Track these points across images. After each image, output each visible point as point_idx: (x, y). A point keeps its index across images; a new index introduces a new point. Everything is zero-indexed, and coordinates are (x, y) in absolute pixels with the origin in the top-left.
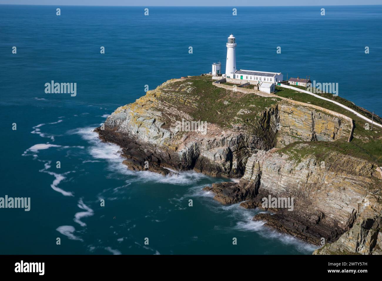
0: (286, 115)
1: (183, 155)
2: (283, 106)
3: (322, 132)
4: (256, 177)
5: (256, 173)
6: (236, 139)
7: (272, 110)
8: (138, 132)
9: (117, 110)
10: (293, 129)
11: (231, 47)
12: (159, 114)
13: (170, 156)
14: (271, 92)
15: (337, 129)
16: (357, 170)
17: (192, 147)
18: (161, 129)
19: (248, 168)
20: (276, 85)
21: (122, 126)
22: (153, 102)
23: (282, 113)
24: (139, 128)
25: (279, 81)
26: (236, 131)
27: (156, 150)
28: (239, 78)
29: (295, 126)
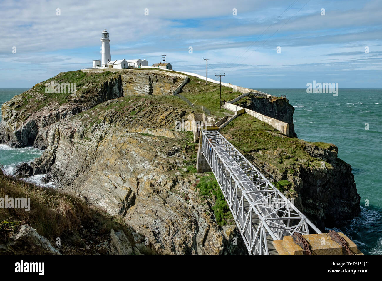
0: (128, 85)
1: (16, 133)
5: (55, 144)
6: (71, 113)
7: (114, 81)
14: (122, 68)
16: (159, 121)
17: (28, 124)
19: (50, 138)
23: (125, 84)
26: (73, 104)
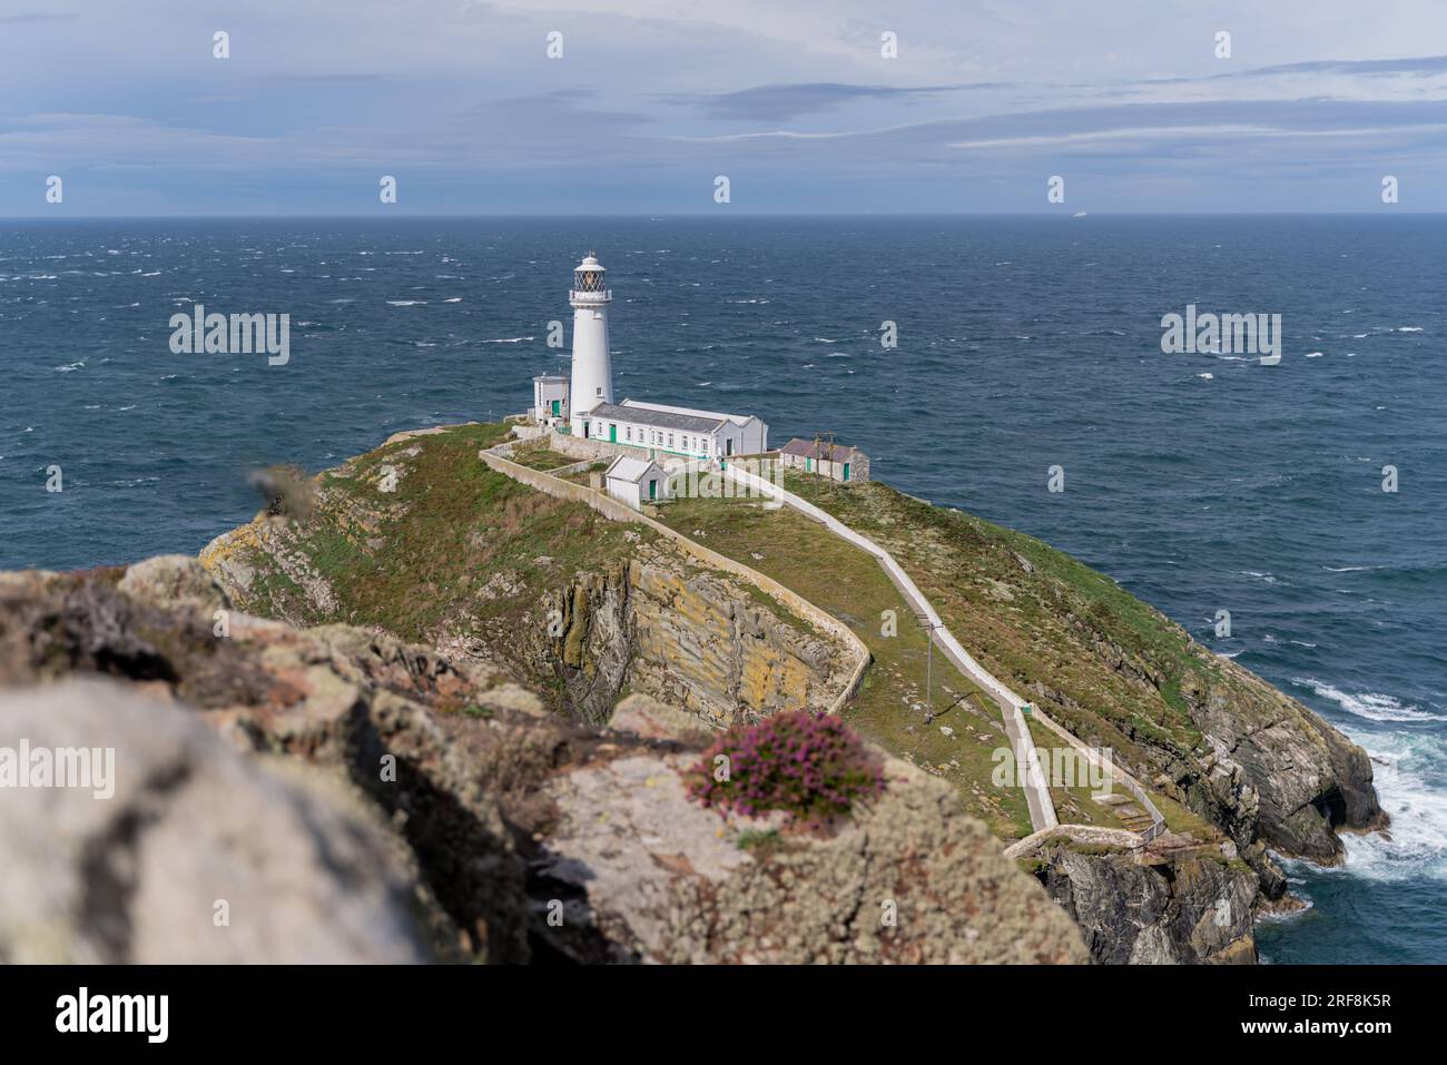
0: (654, 611)
2: (645, 570)
3: (767, 702)
7: (600, 585)
10: (674, 681)
11: (585, 307)
14: (643, 502)
23: (643, 601)
28: (606, 436)
29: (680, 666)
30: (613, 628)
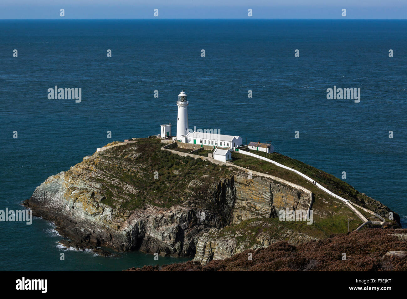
0: (243, 187)
1: (126, 235)
2: (239, 177)
3: (282, 206)
4: (208, 260)
5: (207, 255)
6: (187, 216)
7: (227, 181)
8: (73, 207)
9: (47, 179)
10: (251, 203)
11: (182, 106)
12: (98, 186)
13: (111, 236)
14: (226, 160)
15: (296, 204)
17: (137, 225)
18: (101, 205)
19: (199, 249)
20: (233, 151)
21: (55, 199)
22: (91, 171)
23: (239, 185)
24: (74, 203)
25: (238, 146)
26: (187, 206)
27: (95, 229)
28: (192, 142)
29: (253, 200)
30: (230, 192)
